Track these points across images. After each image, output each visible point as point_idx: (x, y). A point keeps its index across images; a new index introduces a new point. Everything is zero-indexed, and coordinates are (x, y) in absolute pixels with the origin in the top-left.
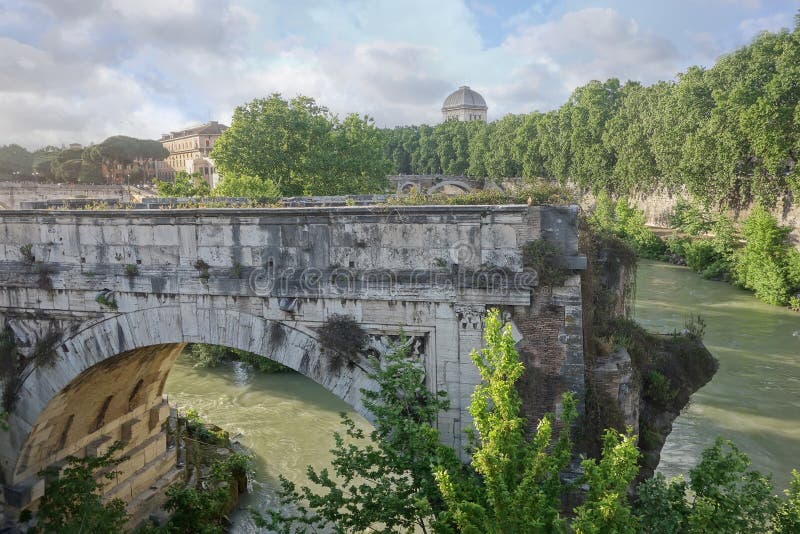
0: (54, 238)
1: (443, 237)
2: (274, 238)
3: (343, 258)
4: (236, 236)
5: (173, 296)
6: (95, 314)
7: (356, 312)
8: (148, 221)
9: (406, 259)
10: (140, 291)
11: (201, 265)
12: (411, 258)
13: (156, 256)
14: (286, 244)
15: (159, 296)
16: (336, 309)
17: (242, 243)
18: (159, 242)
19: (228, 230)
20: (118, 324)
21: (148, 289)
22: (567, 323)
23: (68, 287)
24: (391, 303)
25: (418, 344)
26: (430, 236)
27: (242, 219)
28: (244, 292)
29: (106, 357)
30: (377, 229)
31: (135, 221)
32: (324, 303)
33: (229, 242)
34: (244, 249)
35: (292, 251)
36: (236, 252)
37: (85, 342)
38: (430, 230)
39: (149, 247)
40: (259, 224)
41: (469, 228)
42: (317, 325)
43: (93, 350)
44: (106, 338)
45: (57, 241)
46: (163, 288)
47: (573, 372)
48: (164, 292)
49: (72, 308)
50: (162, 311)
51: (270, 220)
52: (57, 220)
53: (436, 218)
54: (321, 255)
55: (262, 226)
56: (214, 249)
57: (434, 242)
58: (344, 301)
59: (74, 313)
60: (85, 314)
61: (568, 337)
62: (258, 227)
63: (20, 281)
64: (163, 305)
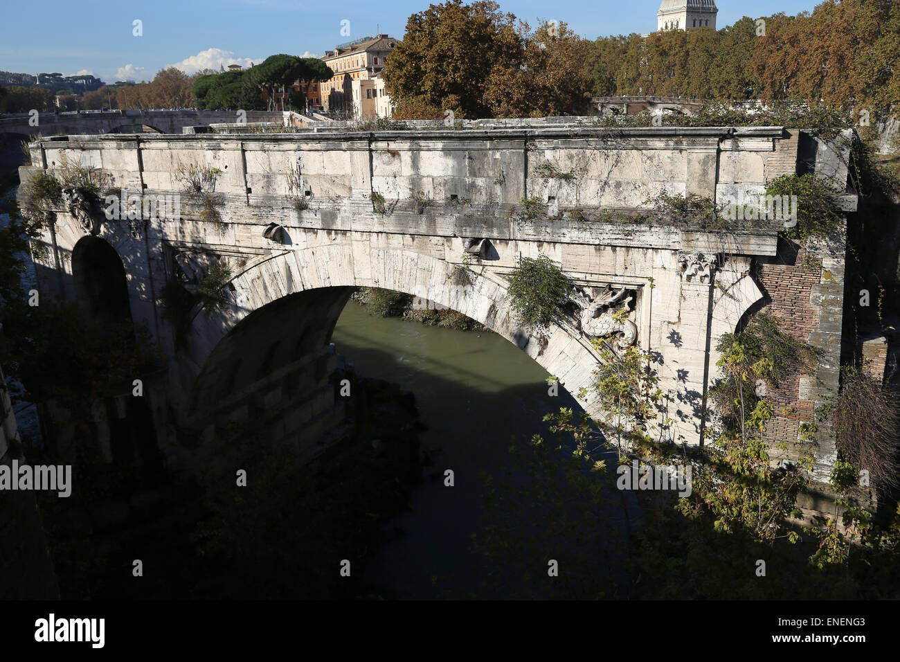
0: (218, 165)
1: (668, 168)
2: (460, 170)
3: (542, 189)
4: (415, 164)
5: (344, 232)
6: (261, 251)
7: (556, 255)
8: (318, 146)
9: (619, 193)
10: (309, 226)
11: (376, 198)
12: (625, 193)
13: (326, 186)
14: (473, 173)
15: (329, 231)
16: (531, 252)
17: (423, 172)
18: (329, 171)
19: (406, 157)
20: (286, 262)
21: (318, 225)
22: (823, 279)
23: (234, 221)
24: (598, 247)
25: (629, 299)
26: (651, 166)
27: (422, 143)
28: (423, 229)
29: (274, 299)
30: (584, 157)
31: (304, 146)
32: (517, 245)
33: (407, 171)
34: (424, 179)
35: (480, 182)
36: (415, 183)
37: (253, 280)
38: (650, 158)
39: (319, 176)
40: (443, 150)
41: (702, 156)
42: (506, 271)
43: (261, 291)
44: (274, 276)
45: (223, 169)
46: (333, 223)
47: (825, 341)
48: (335, 228)
49: (237, 244)
50: (333, 249)
51: (456, 144)
52: (222, 145)
53: (659, 143)
54: (515, 188)
55: (446, 151)
56: (391, 179)
57: (656, 173)
58: (540, 243)
59: (241, 250)
60: (253, 251)
61: (824, 298)
62: (441, 153)
63: (187, 213)
64: (334, 242)
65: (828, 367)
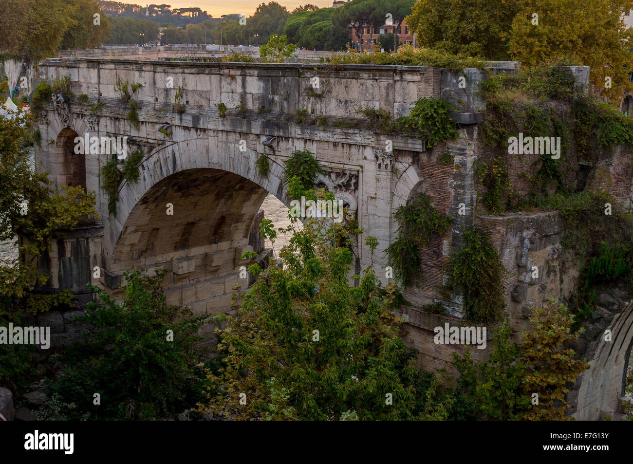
0: (141, 81)
1: (371, 91)
2: (266, 89)
3: (307, 105)
4: (244, 86)
5: (205, 130)
6: (160, 142)
7: (313, 148)
8: (193, 71)
9: (346, 108)
10: (185, 125)
11: (222, 107)
12: (350, 108)
13: (197, 98)
14: (274, 93)
15: (197, 129)
16: (299, 146)
17: (248, 91)
18: (199, 88)
19: (239, 79)
20: (173, 150)
21: (190, 125)
22: (455, 171)
23: (146, 120)
24: (335, 144)
25: (354, 181)
26: (362, 90)
27: (247, 71)
28: (244, 129)
29: (165, 176)
30: (329, 83)
31: (186, 71)
32: (293, 142)
33: (239, 90)
34: (248, 95)
35: (276, 98)
36: (243, 97)
37: (154, 163)
38: (362, 85)
39: (194, 91)
40: (258, 76)
41: (386, 84)
42: (285, 159)
43: (158, 170)
44: (166, 160)
45: (143, 85)
46: (198, 123)
47: (456, 213)
48: (199, 126)
49: (148, 137)
50: (198, 142)
51: (264, 73)
52: (144, 68)
53: (365, 75)
54: (294, 102)
55: (260, 77)
56: (230, 95)
57: (365, 95)
58: (306, 141)
59: (149, 140)
60: (156, 142)
61: (455, 183)
62: (257, 78)
63: (121, 113)
64: (199, 137)
65: (458, 232)
